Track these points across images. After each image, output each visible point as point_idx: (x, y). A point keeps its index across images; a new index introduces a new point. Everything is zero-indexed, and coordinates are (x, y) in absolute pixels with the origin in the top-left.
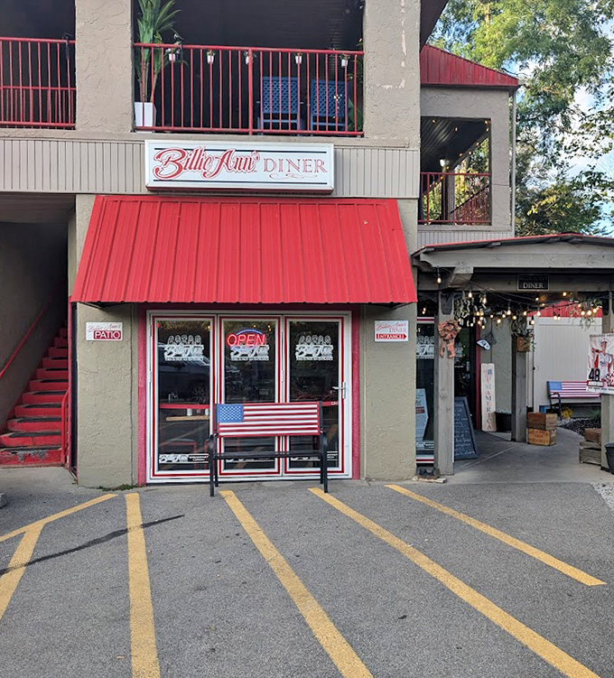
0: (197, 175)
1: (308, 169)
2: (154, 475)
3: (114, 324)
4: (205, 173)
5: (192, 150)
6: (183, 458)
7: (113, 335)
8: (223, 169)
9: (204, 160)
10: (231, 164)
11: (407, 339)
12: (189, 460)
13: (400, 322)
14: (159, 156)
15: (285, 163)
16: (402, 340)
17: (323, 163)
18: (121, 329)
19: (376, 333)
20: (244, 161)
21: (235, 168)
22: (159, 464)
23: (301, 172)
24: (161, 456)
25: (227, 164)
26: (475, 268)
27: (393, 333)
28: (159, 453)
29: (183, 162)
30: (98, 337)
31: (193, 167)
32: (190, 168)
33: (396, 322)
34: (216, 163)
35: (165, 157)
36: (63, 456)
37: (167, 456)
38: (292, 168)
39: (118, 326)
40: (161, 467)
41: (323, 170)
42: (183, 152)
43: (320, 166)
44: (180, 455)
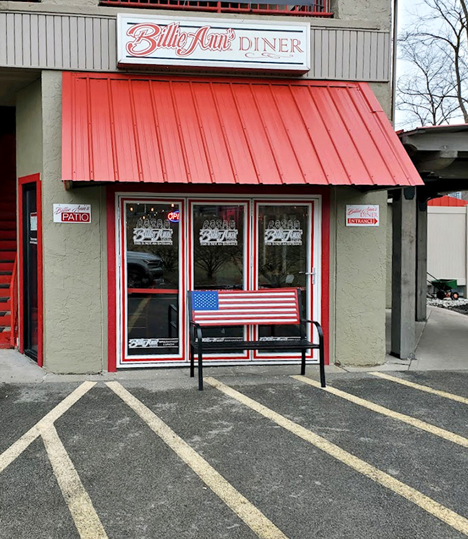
0: (171, 52)
1: (284, 48)
2: (124, 360)
3: (82, 206)
4: (179, 50)
5: (166, 26)
6: (153, 343)
7: (81, 217)
8: (198, 47)
9: (178, 37)
10: (206, 42)
11: (377, 224)
12: (159, 344)
13: (371, 207)
14: (131, 32)
15: (261, 42)
16: (373, 225)
17: (299, 43)
18: (89, 212)
19: (347, 217)
20: (219, 39)
21: (210, 45)
22: (129, 349)
23: (277, 52)
24: (131, 340)
25: (202, 41)
26: (459, 152)
27: (364, 218)
28: (129, 338)
29: (157, 38)
30: (66, 219)
31: (167, 44)
32: (164, 45)
33: (366, 206)
34: (190, 40)
35: (138, 32)
36: (12, 338)
37: (137, 340)
38: (268, 47)
39: (86, 209)
40: (131, 352)
41: (300, 51)
42: (157, 28)
43: (295, 46)
44: (150, 340)
